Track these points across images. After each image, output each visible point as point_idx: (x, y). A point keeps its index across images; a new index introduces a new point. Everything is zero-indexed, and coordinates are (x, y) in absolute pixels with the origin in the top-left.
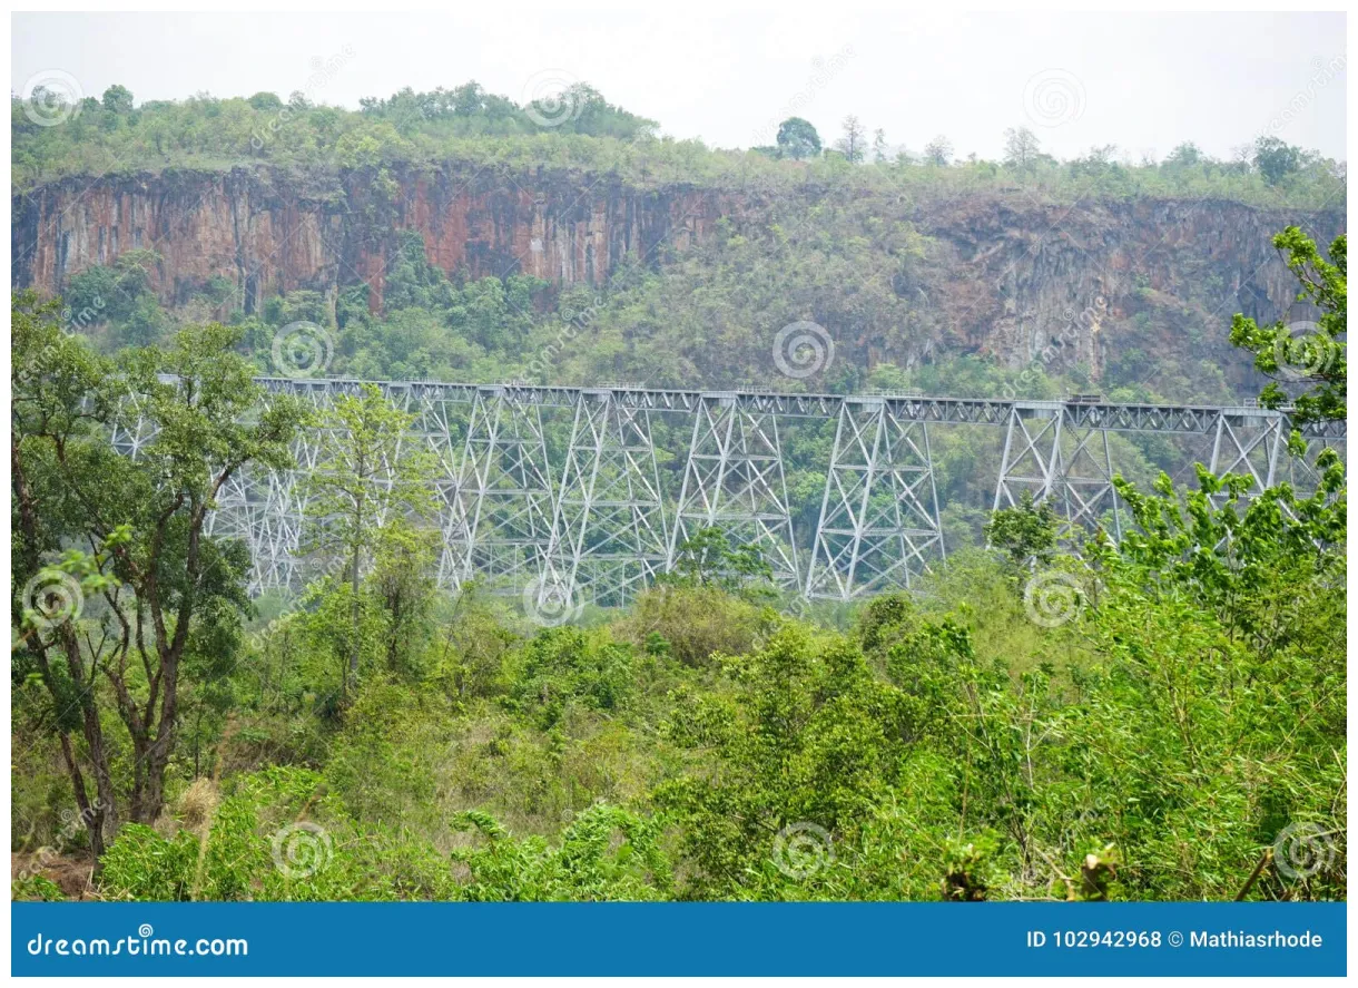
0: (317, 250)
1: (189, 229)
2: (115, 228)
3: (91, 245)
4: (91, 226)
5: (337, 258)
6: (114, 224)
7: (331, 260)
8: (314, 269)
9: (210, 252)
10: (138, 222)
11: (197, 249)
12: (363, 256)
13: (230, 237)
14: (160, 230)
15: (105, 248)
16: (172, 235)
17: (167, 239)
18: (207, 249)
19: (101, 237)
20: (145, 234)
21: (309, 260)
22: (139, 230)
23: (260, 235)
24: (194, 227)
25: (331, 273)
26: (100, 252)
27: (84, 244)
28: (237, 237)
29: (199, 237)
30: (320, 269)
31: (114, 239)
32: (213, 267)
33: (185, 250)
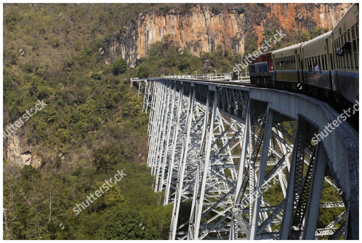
0: (236, 27)
1: (189, 25)
2: (165, 27)
3: (157, 34)
4: (156, 27)
5: (243, 29)
6: (164, 26)
7: (241, 30)
8: (235, 34)
9: (197, 32)
10: (173, 24)
11: (192, 31)
12: (255, 27)
13: (204, 25)
14: (181, 27)
15: (162, 34)
16: (184, 28)
17: (183, 29)
18: (196, 30)
19: (160, 31)
20: (175, 28)
21: (233, 31)
22: (173, 27)
23: (215, 24)
24: (191, 24)
25: (241, 35)
26: (160, 35)
27: (154, 34)
28: (206, 25)
29: (193, 27)
30: (237, 33)
31: (165, 31)
32: (198, 37)
33: (189, 32)
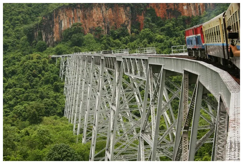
0: (124, 16)
1: (91, 16)
2: (73, 18)
3: (67, 23)
4: (67, 18)
5: (129, 18)
6: (73, 17)
7: (128, 19)
8: (124, 22)
9: (97, 21)
10: (79, 15)
11: (93, 20)
12: (138, 16)
13: (101, 16)
14: (85, 17)
15: (71, 23)
16: (87, 18)
17: (86, 19)
18: (96, 20)
19: (70, 20)
20: (81, 18)
21: (122, 19)
22: (79, 17)
23: (109, 15)
24: (92, 15)
25: (128, 22)
26: (70, 24)
27: (66, 23)
28: (103, 16)
29: (94, 17)
30: (125, 21)
31: (73, 20)
32: (98, 24)
33: (90, 21)
